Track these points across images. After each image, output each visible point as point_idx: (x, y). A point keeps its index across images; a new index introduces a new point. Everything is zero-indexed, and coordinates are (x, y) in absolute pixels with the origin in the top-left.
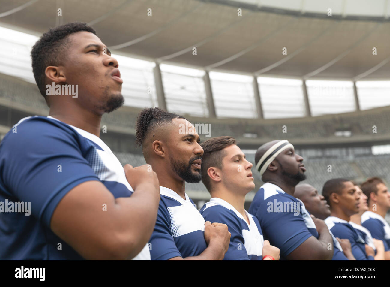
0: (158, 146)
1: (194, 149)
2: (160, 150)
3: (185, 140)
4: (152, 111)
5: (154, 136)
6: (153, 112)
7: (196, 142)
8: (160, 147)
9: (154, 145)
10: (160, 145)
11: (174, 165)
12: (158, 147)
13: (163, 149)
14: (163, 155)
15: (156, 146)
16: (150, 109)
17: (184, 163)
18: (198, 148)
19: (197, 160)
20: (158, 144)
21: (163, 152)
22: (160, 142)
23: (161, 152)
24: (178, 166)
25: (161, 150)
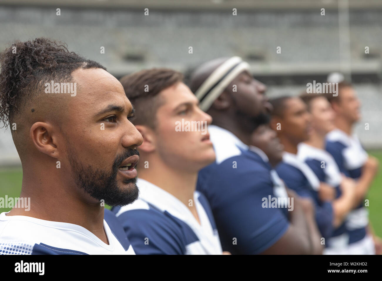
0: (43, 133)
1: (123, 136)
2: (48, 143)
3: (103, 120)
4: (31, 49)
5: (33, 111)
6: (33, 51)
7: (125, 119)
8: (47, 135)
9: (35, 131)
10: (47, 132)
11: (80, 176)
12: (43, 136)
13: (54, 139)
14: (55, 154)
15: (39, 133)
16: (25, 44)
17: (101, 171)
18: (131, 134)
19: (129, 158)
20: (42, 128)
21: (55, 146)
22: (46, 124)
23: (50, 147)
24: (87, 177)
25: (50, 141)
